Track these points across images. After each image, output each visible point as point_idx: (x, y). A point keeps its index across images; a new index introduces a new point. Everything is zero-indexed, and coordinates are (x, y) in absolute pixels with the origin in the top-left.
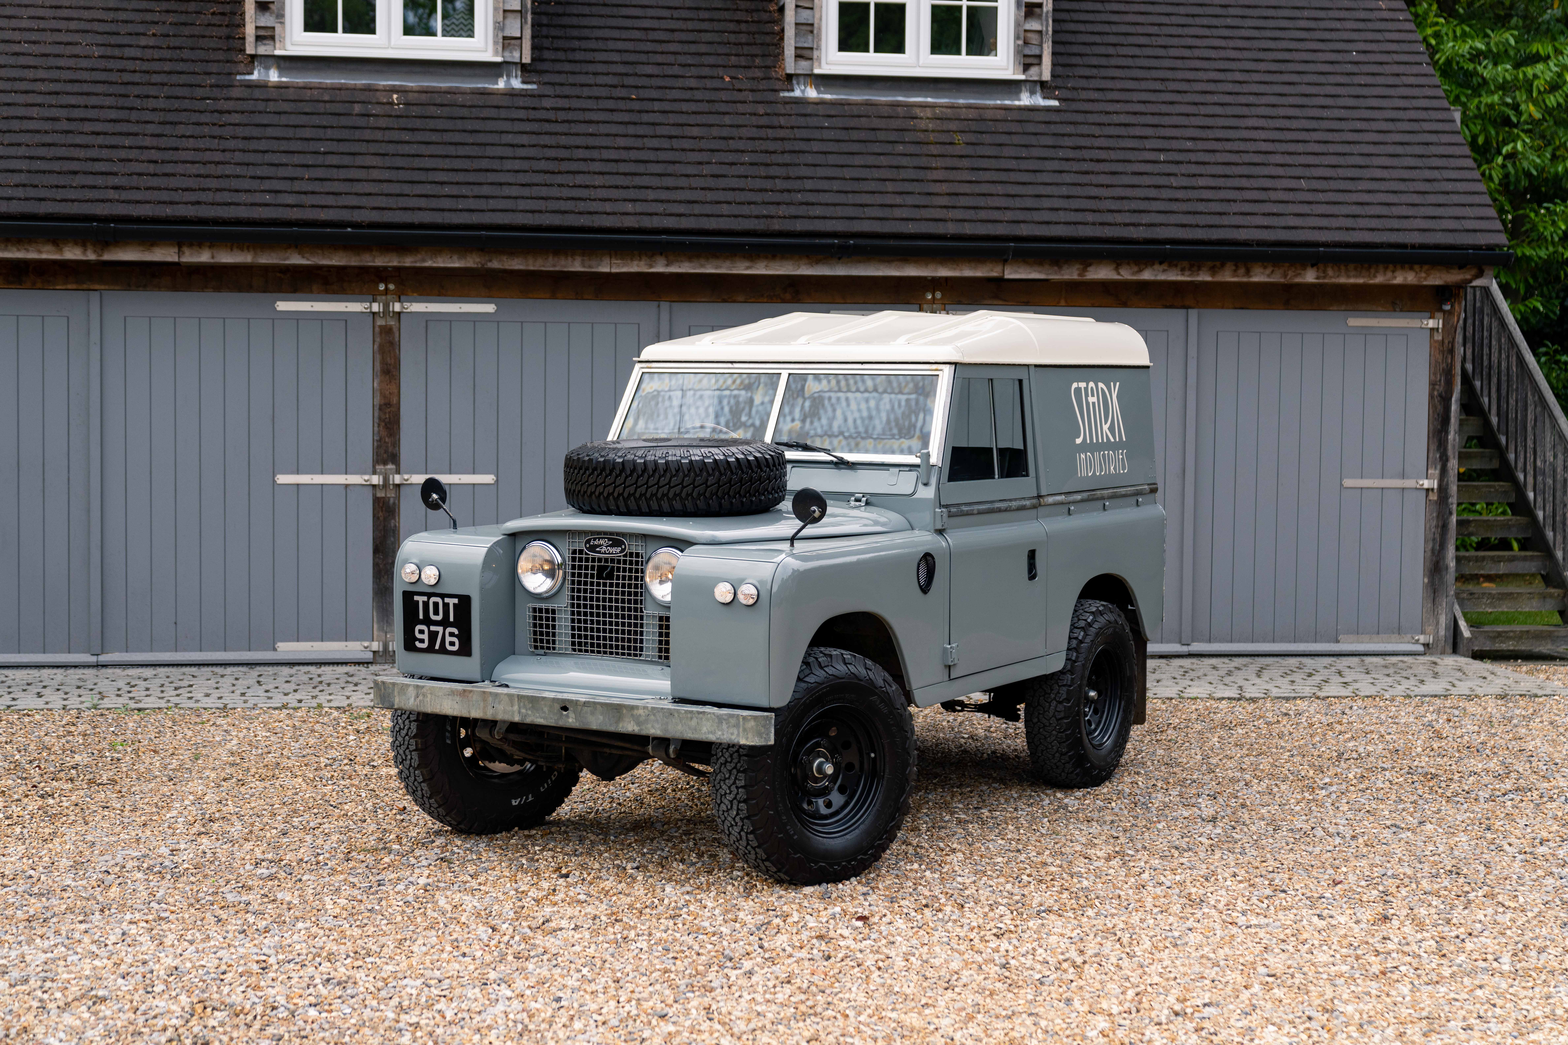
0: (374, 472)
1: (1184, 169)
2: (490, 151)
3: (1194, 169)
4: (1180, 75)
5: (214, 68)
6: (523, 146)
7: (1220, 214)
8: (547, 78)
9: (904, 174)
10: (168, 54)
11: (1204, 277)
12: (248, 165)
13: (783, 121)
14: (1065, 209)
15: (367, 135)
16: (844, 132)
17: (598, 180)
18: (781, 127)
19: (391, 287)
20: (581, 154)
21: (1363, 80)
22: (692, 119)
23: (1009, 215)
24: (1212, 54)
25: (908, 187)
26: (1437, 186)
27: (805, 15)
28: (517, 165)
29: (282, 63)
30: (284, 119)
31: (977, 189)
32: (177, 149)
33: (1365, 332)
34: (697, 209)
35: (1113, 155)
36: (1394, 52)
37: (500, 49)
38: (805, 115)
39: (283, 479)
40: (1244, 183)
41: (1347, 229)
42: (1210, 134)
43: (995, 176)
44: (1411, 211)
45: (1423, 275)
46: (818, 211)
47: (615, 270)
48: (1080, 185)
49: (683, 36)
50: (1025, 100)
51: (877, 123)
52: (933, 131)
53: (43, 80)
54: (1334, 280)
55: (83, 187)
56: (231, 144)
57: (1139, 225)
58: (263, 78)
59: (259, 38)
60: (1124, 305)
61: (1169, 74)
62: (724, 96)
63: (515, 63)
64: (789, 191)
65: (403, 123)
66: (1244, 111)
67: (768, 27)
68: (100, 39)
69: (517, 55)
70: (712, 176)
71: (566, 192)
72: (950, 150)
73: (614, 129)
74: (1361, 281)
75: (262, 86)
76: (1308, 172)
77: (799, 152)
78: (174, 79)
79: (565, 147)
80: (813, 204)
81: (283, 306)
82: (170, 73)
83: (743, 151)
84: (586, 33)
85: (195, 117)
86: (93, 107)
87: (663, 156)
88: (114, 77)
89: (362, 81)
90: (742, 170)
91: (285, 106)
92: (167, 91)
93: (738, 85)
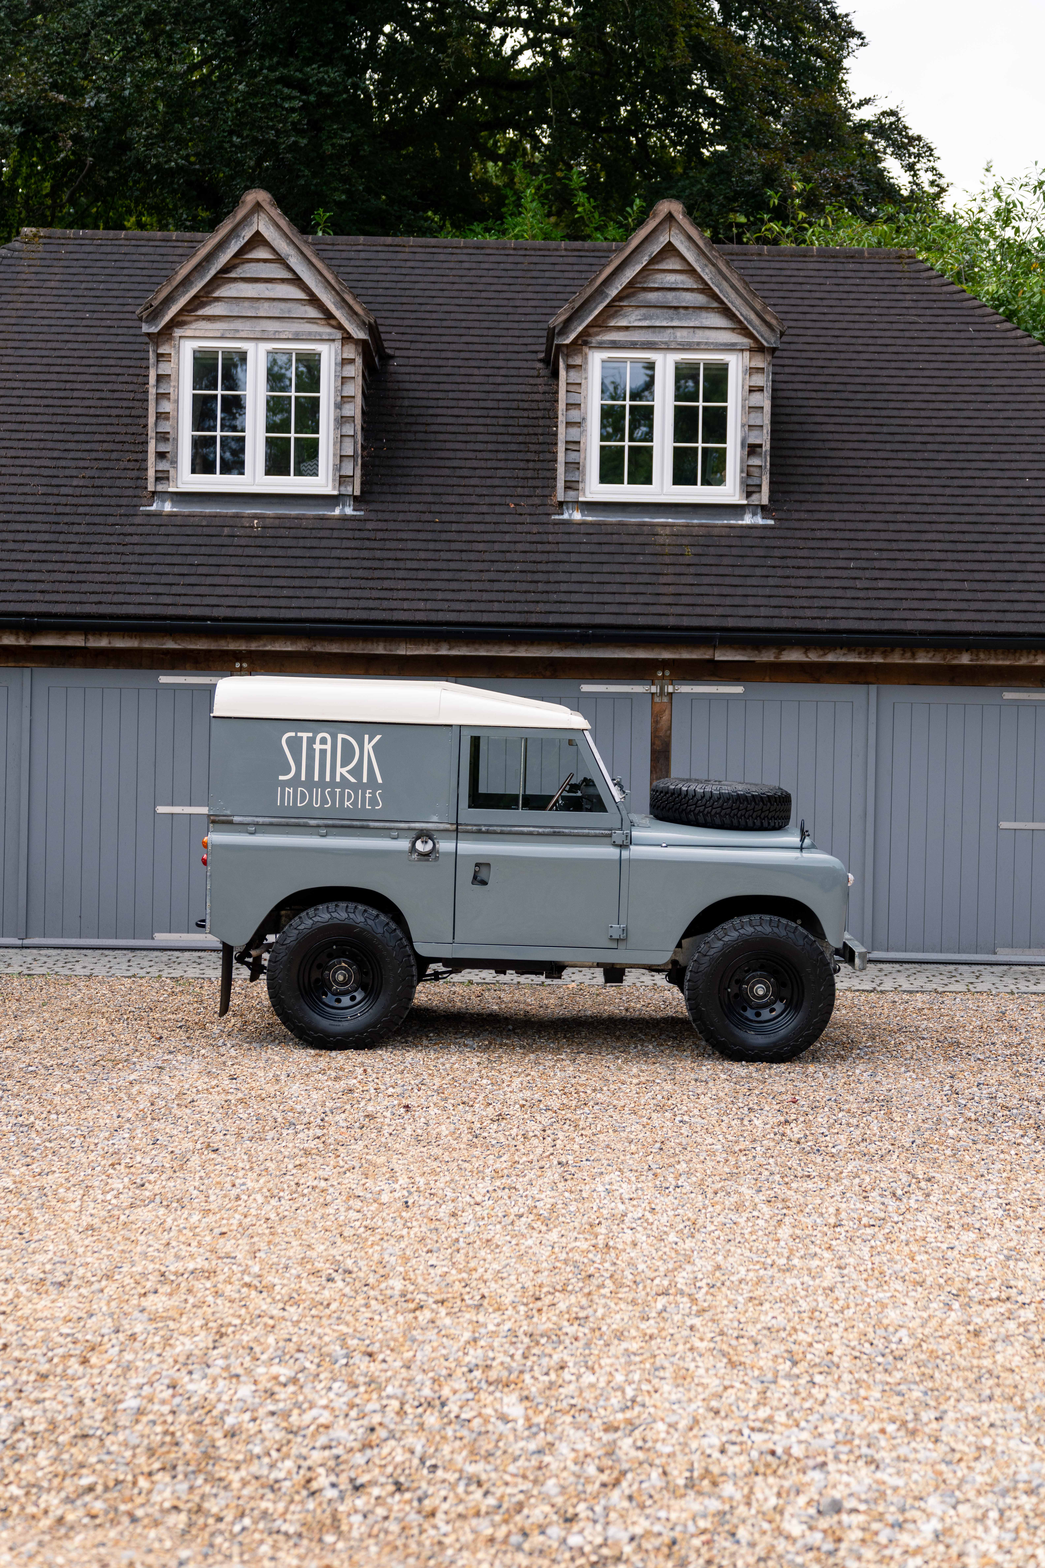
1: (868, 574)
3: (877, 574)
4: (878, 499)
5: (124, 501)
6: (347, 558)
7: (893, 609)
8: (374, 506)
9: (640, 579)
10: (91, 491)
11: (877, 659)
12: (140, 574)
13: (551, 538)
14: (767, 606)
15: (231, 551)
16: (598, 546)
17: (401, 585)
18: (549, 543)
19: (245, 665)
20: (390, 564)
22: (479, 537)
23: (720, 611)
24: (908, 481)
25: (642, 589)
27: (573, 456)
28: (341, 572)
29: (175, 498)
30: (171, 540)
31: (696, 590)
32: (89, 562)
33: (1018, 703)
34: (474, 606)
35: (812, 563)
37: (337, 485)
38: (570, 533)
39: (161, 809)
40: (916, 584)
41: (997, 621)
42: (894, 546)
43: (712, 580)
46: (568, 608)
47: (409, 653)
48: (781, 587)
49: (483, 473)
50: (748, 520)
51: (624, 539)
52: (669, 545)
54: (985, 662)
55: (19, 591)
56: (130, 559)
57: (825, 618)
58: (159, 509)
59: (157, 479)
60: (818, 681)
61: (869, 498)
62: (508, 519)
63: (349, 496)
64: (547, 592)
65: (259, 542)
67: (550, 465)
68: (44, 481)
69: (350, 489)
70: (490, 581)
71: (375, 594)
72: (680, 560)
74: (1007, 663)
75: (158, 514)
76: (970, 576)
77: (560, 562)
78: (94, 510)
79: (379, 559)
80: (565, 602)
81: (164, 679)
82: (92, 505)
83: (516, 562)
84: (408, 471)
85: (106, 539)
86: (33, 532)
87: (453, 565)
88: (51, 509)
89: (232, 510)
90: (513, 576)
91: (173, 530)
92: (88, 519)
93: (520, 511)
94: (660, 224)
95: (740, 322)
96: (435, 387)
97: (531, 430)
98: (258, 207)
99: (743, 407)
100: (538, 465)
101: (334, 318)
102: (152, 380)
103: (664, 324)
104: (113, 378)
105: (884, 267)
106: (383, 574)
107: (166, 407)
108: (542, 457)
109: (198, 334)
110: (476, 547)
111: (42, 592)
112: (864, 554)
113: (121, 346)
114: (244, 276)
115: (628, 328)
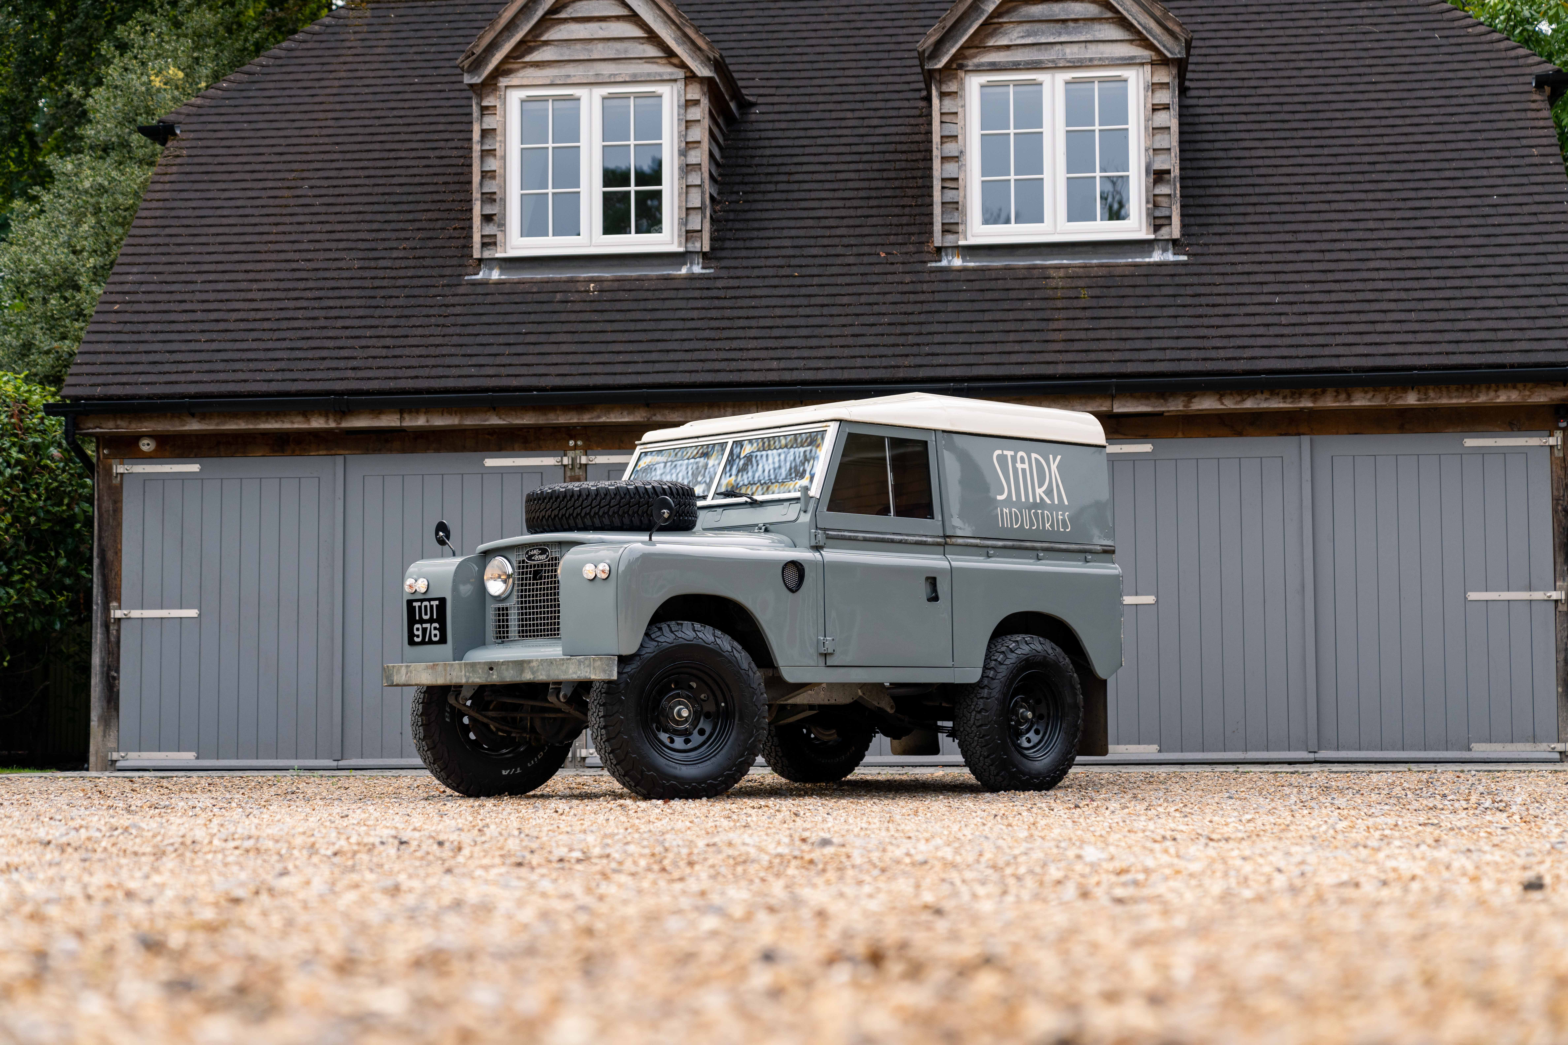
1: (1296, 308)
2: (663, 325)
4: (1313, 226)
5: (448, 271)
6: (693, 319)
7: (1323, 346)
8: (724, 263)
9: (1027, 326)
10: (411, 263)
11: (1306, 403)
12: (461, 345)
13: (925, 287)
14: (1173, 348)
15: (563, 317)
16: (979, 293)
17: (752, 344)
18: (923, 292)
19: (579, 443)
20: (741, 323)
21: (1498, 221)
23: (1117, 356)
24: (1350, 206)
25: (1028, 336)
27: (950, 195)
28: (685, 335)
29: (503, 264)
30: (497, 309)
32: (407, 336)
33: (1482, 451)
34: (833, 363)
35: (1228, 300)
36: (1536, 194)
37: (683, 241)
38: (947, 281)
40: (1353, 317)
41: (1447, 353)
42: (1330, 277)
43: (1111, 323)
45: (1527, 393)
46: (941, 360)
48: (1191, 327)
49: (851, 222)
50: (1157, 257)
51: (1011, 284)
52: (1062, 288)
53: (311, 289)
54: (1435, 402)
55: (328, 369)
56: (451, 330)
57: (1240, 358)
58: (487, 277)
59: (484, 245)
60: (1240, 434)
61: (1302, 227)
62: (877, 269)
63: (697, 253)
64: (918, 345)
65: (595, 306)
66: (1369, 255)
68: (360, 254)
69: (698, 245)
70: (852, 336)
71: (722, 355)
72: (1075, 303)
73: (774, 302)
74: (1464, 401)
75: (484, 283)
76: (1419, 305)
77: (935, 312)
79: (729, 319)
80: (938, 355)
81: (490, 462)
82: (412, 277)
83: (884, 314)
84: (766, 224)
85: (426, 311)
86: (347, 308)
87: (811, 321)
88: (368, 283)
89: (566, 275)
90: (879, 330)
91: (500, 299)
92: (407, 291)
93: (891, 259)
95: (1139, 33)
96: (801, 133)
97: (908, 174)
99: (1146, 128)
100: (914, 211)
101: (675, 55)
102: (476, 135)
103: (1051, 40)
104: (442, 144)
106: (733, 334)
107: (492, 164)
108: (917, 201)
109: (526, 82)
110: (838, 300)
111: (353, 369)
112: (1291, 288)
113: (451, 111)
114: (573, 15)
115: (1008, 47)
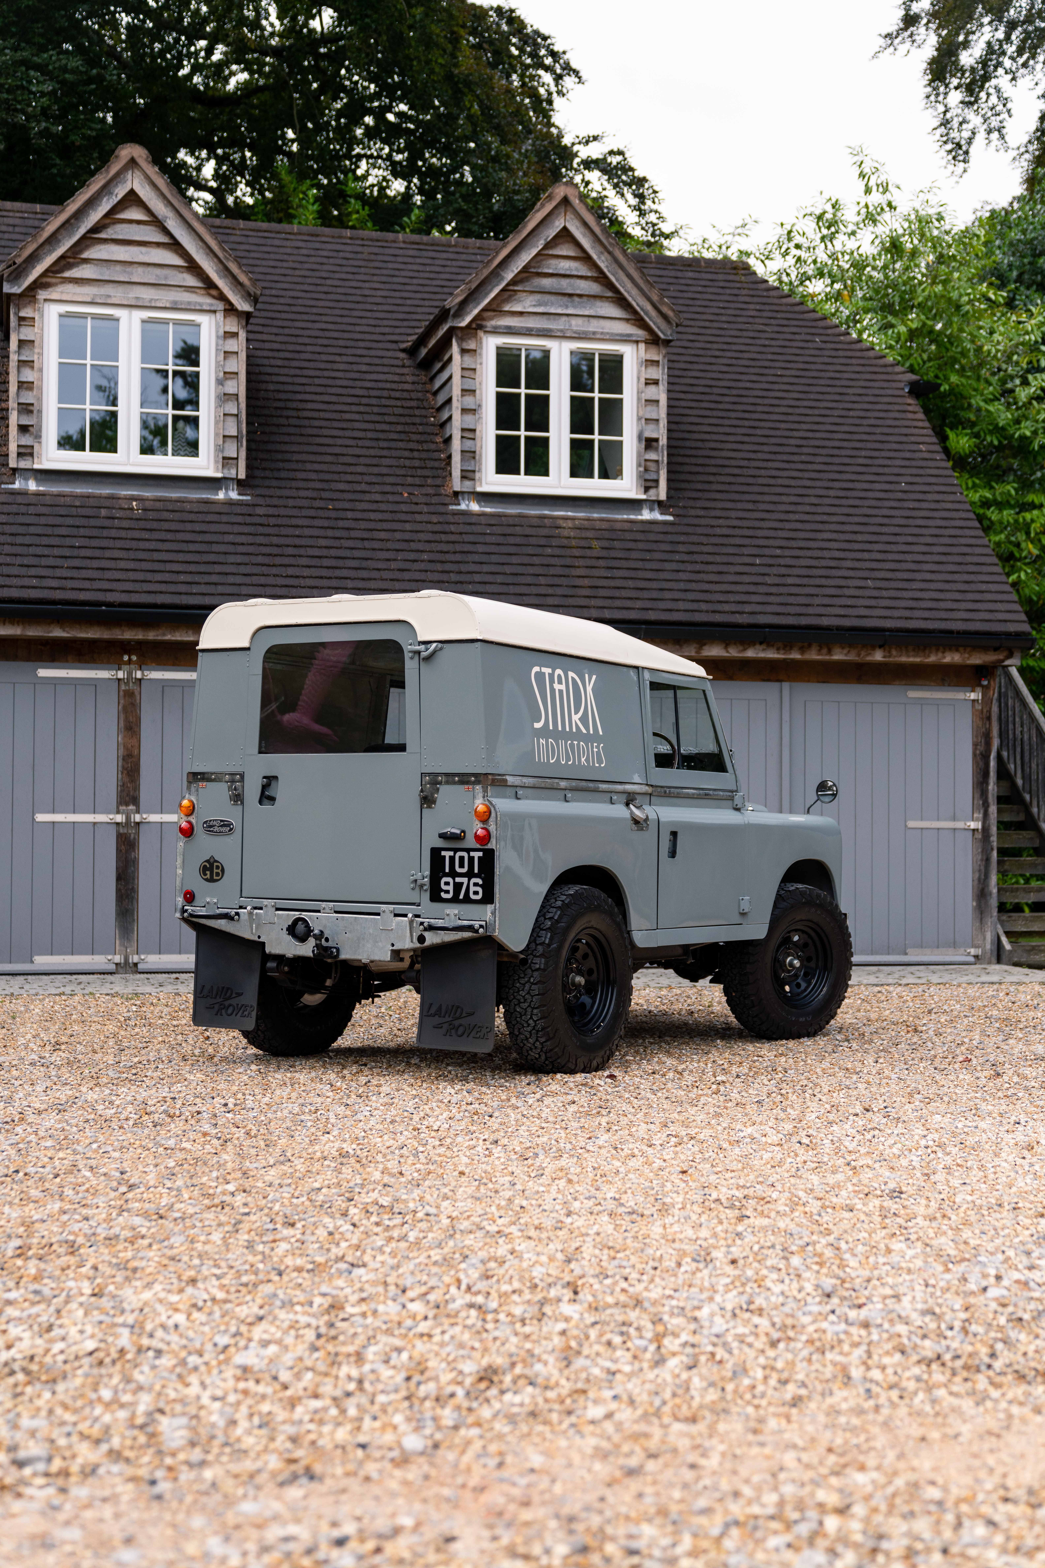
0: (118, 812)
1: (776, 570)
3: (783, 571)
4: (767, 498)
6: (243, 544)
7: (807, 605)
8: (259, 491)
9: (552, 571)
11: (796, 655)
12: (16, 555)
13: (453, 528)
14: (684, 600)
15: (113, 533)
16: (503, 538)
17: (306, 572)
18: (452, 533)
19: (134, 658)
20: (290, 551)
21: (911, 505)
22: (379, 526)
23: (639, 604)
24: (792, 482)
25: (556, 581)
26: (973, 587)
27: (469, 444)
28: (239, 559)
29: (39, 475)
30: (43, 520)
31: (612, 583)
33: (921, 702)
35: (718, 559)
36: (934, 484)
37: (220, 467)
38: (471, 524)
39: (40, 817)
40: (823, 581)
41: (907, 618)
42: (794, 544)
43: (625, 573)
44: (955, 606)
45: (967, 656)
48: (694, 581)
49: (368, 461)
50: (646, 515)
51: (529, 531)
52: (574, 538)
54: (897, 659)
56: (1, 539)
57: (743, 613)
58: (23, 486)
59: (20, 455)
60: (731, 678)
61: (759, 498)
62: (404, 507)
63: (234, 479)
65: (142, 524)
66: (820, 527)
67: (435, 455)
69: (234, 472)
70: (399, 570)
71: (280, 581)
72: (588, 553)
73: (315, 532)
74: (918, 660)
75: (24, 493)
76: (873, 574)
77: (468, 552)
79: (277, 546)
81: (43, 673)
83: (422, 551)
84: (288, 456)
87: (357, 554)
89: (106, 491)
90: (422, 566)
91: (44, 510)
93: (415, 500)
94: (556, 207)
95: (635, 312)
96: (298, 372)
97: (408, 420)
98: (133, 163)
99: (639, 399)
100: (424, 455)
101: (216, 287)
102: (13, 345)
103: (559, 311)
105: (721, 277)
106: (286, 561)
107: (28, 375)
108: (425, 447)
109: (65, 297)
110: (376, 535)
112: (767, 551)
114: (114, 237)
115: (521, 314)
